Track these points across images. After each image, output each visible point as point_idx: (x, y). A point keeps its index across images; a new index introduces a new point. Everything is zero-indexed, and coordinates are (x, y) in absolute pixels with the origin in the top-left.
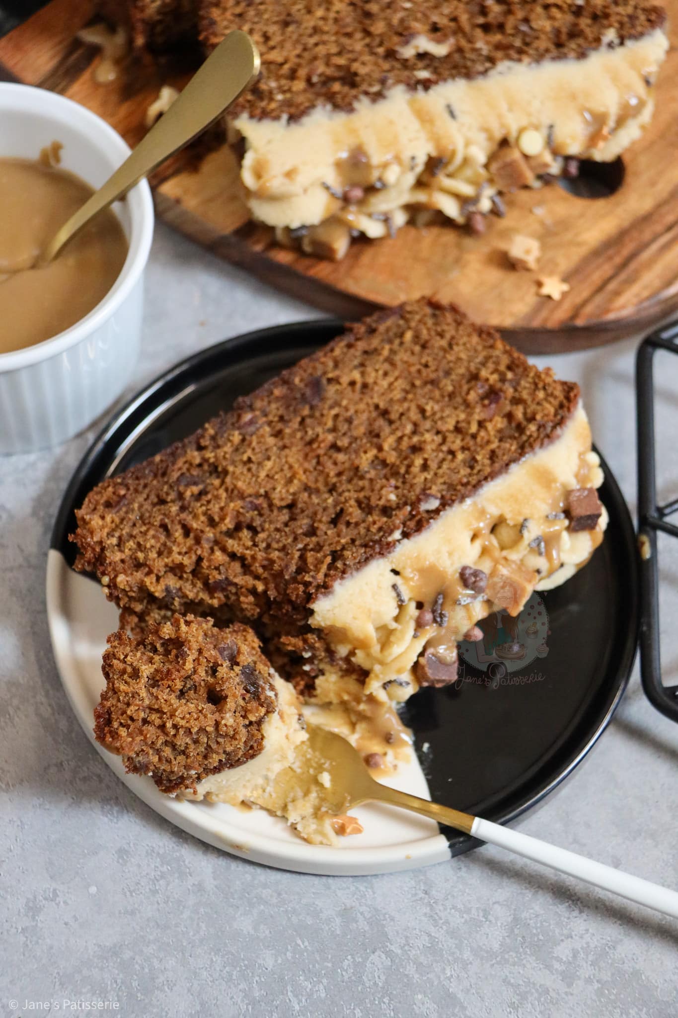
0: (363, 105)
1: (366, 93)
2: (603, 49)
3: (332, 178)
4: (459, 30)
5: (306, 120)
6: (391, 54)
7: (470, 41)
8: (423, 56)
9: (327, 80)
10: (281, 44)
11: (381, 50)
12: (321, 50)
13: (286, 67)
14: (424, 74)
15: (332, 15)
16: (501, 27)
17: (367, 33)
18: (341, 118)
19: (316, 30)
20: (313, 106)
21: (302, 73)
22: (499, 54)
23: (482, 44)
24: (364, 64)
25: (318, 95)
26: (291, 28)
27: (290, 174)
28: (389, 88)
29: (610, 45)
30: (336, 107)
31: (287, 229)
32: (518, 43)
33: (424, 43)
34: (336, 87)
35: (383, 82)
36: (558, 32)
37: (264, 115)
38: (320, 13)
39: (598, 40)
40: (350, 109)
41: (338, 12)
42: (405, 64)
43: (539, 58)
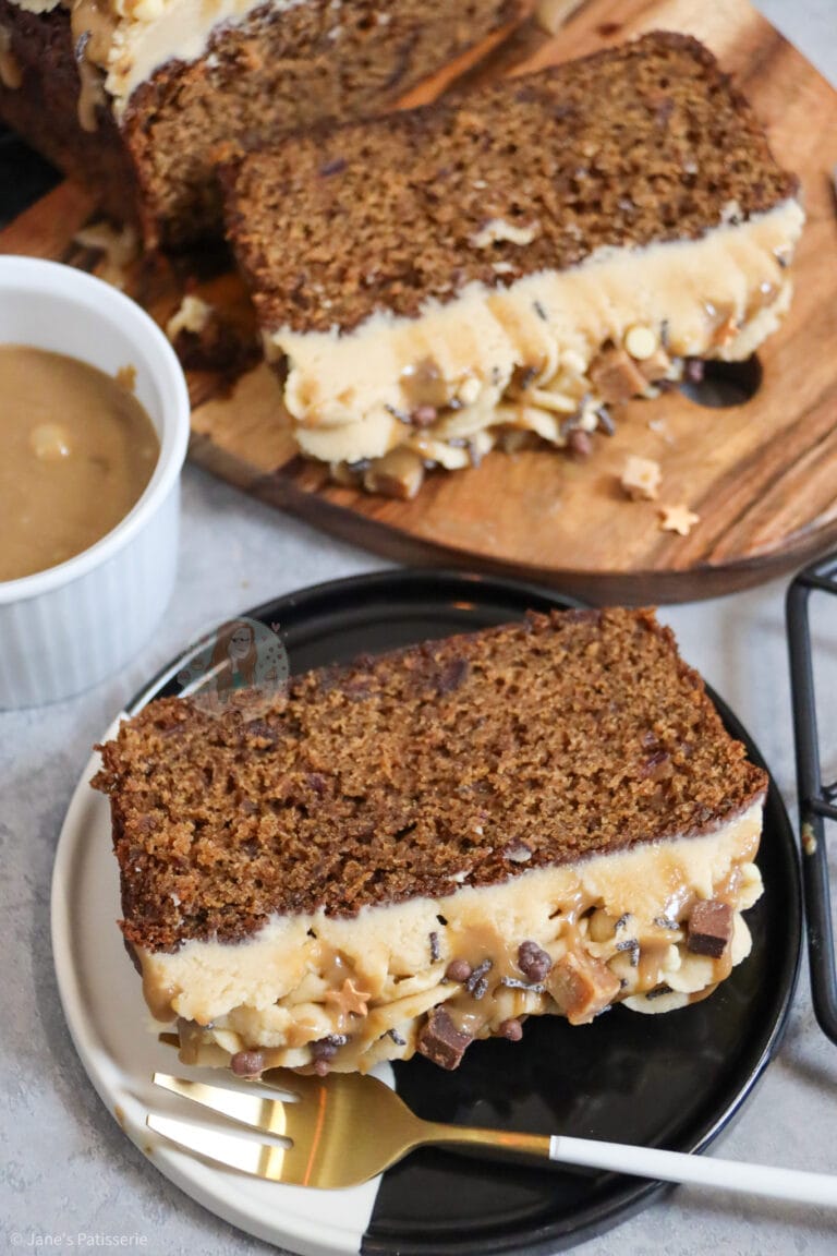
0: (431, 309)
1: (434, 294)
2: (724, 226)
3: (398, 400)
4: (545, 212)
5: (361, 330)
6: (462, 245)
7: (559, 223)
8: (500, 245)
9: (385, 281)
10: (327, 240)
11: (450, 241)
12: (377, 244)
13: (334, 267)
14: (504, 267)
15: (388, 201)
16: (597, 206)
17: (432, 220)
18: (404, 325)
19: (369, 220)
20: (369, 313)
21: (354, 272)
22: (596, 238)
23: (574, 227)
24: (430, 258)
25: (375, 299)
26: (339, 220)
27: (344, 397)
28: (462, 287)
29: (732, 221)
30: (398, 312)
31: (345, 464)
32: (618, 223)
33: (502, 229)
34: (397, 288)
35: (454, 279)
36: (666, 208)
37: (310, 326)
38: (372, 198)
39: (716, 217)
40: (415, 314)
41: (395, 197)
42: (480, 254)
43: (644, 241)
